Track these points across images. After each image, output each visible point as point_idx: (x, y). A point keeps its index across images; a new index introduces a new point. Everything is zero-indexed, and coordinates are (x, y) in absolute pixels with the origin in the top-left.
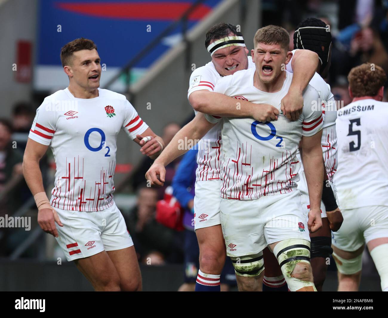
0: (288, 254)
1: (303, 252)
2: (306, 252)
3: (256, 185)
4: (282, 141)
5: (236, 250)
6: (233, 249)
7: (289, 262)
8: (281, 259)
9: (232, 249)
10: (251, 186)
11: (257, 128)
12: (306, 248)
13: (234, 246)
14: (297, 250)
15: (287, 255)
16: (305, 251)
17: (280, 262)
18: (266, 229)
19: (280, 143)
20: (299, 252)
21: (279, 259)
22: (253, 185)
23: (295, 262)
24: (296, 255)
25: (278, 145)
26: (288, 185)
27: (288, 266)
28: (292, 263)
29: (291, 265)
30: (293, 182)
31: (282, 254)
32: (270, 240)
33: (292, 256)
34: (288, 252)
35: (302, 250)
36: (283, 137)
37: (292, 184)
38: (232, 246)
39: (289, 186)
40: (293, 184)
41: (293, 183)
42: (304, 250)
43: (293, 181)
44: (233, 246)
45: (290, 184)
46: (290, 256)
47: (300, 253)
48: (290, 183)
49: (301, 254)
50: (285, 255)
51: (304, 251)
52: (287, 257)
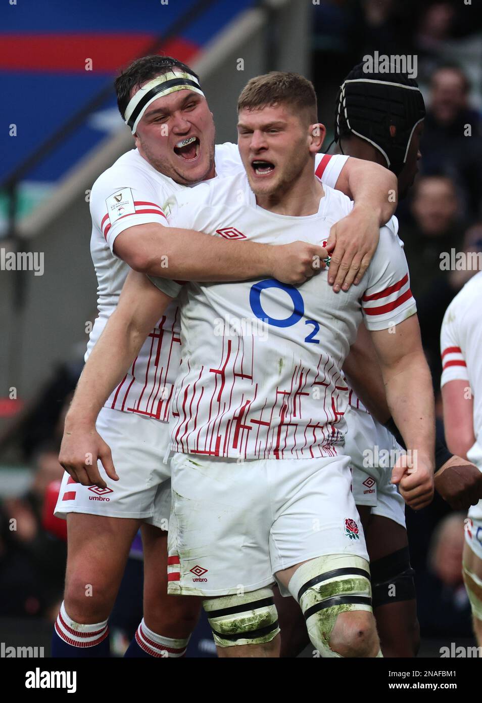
0: (323, 590)
1: (354, 583)
2: (361, 586)
3: (260, 423)
4: (317, 330)
5: (206, 580)
6: (201, 577)
7: (325, 609)
8: (308, 601)
9: (198, 577)
10: (248, 424)
11: (262, 298)
12: (362, 575)
13: (203, 571)
14: (342, 581)
15: (319, 594)
16: (359, 582)
17: (305, 608)
18: (274, 537)
19: (314, 333)
20: (347, 586)
21: (302, 602)
22: (253, 421)
23: (336, 610)
24: (341, 593)
25: (309, 339)
26: (329, 436)
27: (322, 617)
28: (330, 611)
29: (328, 617)
30: (338, 432)
31: (308, 591)
32: (283, 561)
33: (331, 594)
34: (322, 587)
35: (353, 580)
36: (320, 323)
37: (336, 435)
38: (198, 571)
39: (330, 438)
40: (337, 437)
41: (339, 435)
42: (357, 579)
43: (339, 430)
44: (201, 571)
45: (333, 436)
46: (326, 596)
47: (349, 586)
48: (333, 433)
49: (351, 589)
50: (316, 594)
51: (357, 582)
52: (320, 598)
